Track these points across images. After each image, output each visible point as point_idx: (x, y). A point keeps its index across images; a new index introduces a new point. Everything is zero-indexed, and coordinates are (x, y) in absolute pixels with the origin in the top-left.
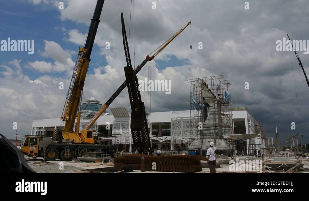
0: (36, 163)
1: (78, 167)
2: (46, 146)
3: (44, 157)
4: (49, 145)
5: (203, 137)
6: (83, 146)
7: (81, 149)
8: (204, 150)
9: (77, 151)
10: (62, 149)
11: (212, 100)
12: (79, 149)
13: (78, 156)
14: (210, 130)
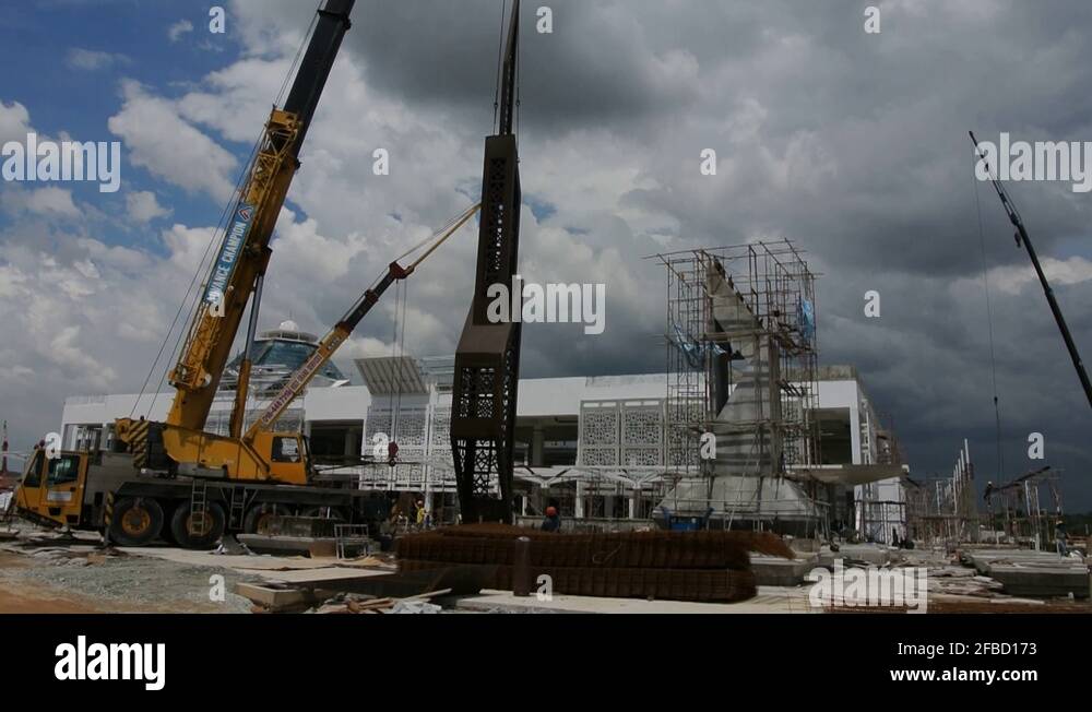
0: (71, 556)
1: (246, 572)
2: (116, 490)
3: (107, 530)
4: (128, 486)
5: (713, 468)
6: (260, 491)
7: (255, 503)
8: (718, 518)
9: (237, 512)
10: (178, 503)
11: (747, 332)
12: (246, 502)
13: (242, 532)
14: (740, 443)
